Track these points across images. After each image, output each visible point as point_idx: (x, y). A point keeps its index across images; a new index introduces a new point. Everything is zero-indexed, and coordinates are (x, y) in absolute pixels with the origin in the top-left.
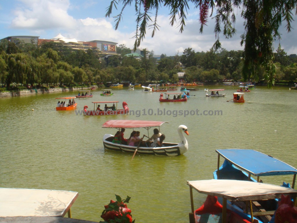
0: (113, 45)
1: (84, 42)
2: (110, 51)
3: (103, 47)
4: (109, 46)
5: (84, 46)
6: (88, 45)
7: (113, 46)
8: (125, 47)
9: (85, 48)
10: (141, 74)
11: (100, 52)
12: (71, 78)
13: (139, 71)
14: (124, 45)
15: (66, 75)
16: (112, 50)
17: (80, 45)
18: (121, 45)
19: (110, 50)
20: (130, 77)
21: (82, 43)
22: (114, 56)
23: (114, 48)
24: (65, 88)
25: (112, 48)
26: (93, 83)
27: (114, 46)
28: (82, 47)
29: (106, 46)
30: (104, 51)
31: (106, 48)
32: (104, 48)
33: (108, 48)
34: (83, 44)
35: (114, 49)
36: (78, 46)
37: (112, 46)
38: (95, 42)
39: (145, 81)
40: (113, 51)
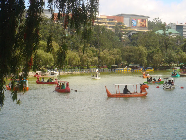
0: (144, 19)
1: (107, 16)
2: (140, 27)
3: (131, 22)
4: (139, 21)
5: (108, 21)
6: (113, 20)
7: (144, 21)
8: (160, 21)
9: (109, 23)
10: (155, 56)
11: (126, 28)
12: (51, 60)
13: (153, 52)
14: (159, 19)
15: (45, 57)
16: (143, 25)
17: (103, 20)
18: (156, 19)
19: (140, 25)
20: (140, 59)
21: (106, 17)
22: (139, 33)
23: (145, 22)
24: (44, 72)
25: (143, 23)
26: (89, 66)
27: (146, 20)
28: (106, 23)
29: (136, 21)
30: (132, 27)
31: (135, 23)
32: (132, 24)
33: (138, 23)
34: (107, 19)
35: (144, 25)
36: (101, 21)
37: (142, 21)
38: (121, 16)
39: (161, 64)
40: (143, 27)
